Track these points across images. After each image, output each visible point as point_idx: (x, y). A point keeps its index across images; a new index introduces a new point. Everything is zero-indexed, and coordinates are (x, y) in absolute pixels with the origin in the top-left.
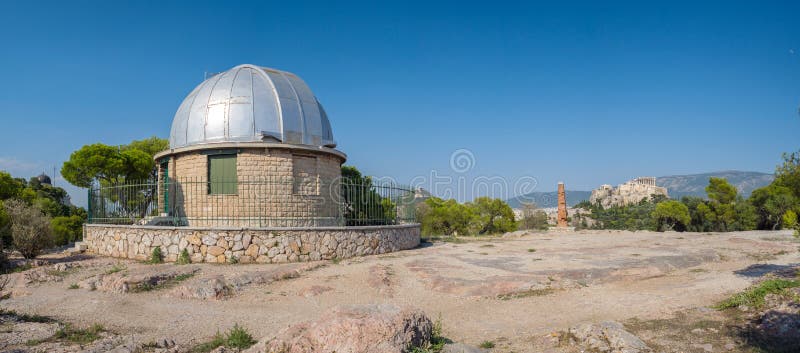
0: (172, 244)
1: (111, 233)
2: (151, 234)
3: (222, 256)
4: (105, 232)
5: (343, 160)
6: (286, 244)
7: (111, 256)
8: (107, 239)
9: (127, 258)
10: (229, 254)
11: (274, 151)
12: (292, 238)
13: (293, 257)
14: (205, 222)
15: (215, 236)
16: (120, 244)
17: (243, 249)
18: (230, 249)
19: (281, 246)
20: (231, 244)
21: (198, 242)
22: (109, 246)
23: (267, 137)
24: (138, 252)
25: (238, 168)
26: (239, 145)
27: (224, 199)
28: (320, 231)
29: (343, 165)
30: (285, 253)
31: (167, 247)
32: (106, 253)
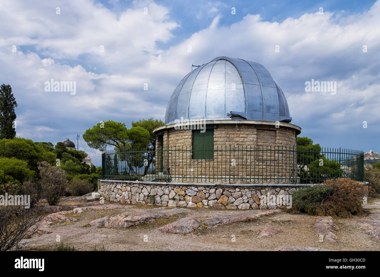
0: (164, 194)
1: (119, 186)
2: (149, 188)
3: (200, 203)
4: (114, 185)
5: (298, 132)
6: (250, 196)
7: (119, 202)
8: (116, 191)
9: (131, 204)
10: (205, 202)
11: (243, 127)
12: (254, 192)
13: (254, 206)
14: (188, 180)
15: (196, 189)
16: (125, 194)
17: (216, 199)
18: (206, 199)
19: (245, 198)
20: (207, 195)
21: (183, 193)
22: (117, 196)
23: (234, 116)
24: (139, 200)
25: (215, 139)
26: (215, 122)
27: (204, 163)
28: (276, 187)
29: (298, 136)
30: (248, 202)
31: (161, 196)
32: (115, 200)
